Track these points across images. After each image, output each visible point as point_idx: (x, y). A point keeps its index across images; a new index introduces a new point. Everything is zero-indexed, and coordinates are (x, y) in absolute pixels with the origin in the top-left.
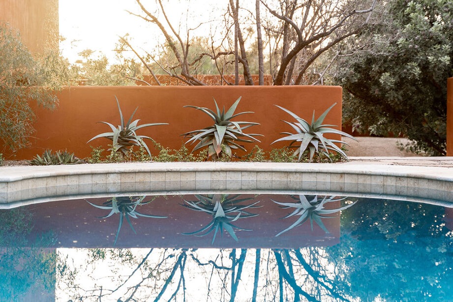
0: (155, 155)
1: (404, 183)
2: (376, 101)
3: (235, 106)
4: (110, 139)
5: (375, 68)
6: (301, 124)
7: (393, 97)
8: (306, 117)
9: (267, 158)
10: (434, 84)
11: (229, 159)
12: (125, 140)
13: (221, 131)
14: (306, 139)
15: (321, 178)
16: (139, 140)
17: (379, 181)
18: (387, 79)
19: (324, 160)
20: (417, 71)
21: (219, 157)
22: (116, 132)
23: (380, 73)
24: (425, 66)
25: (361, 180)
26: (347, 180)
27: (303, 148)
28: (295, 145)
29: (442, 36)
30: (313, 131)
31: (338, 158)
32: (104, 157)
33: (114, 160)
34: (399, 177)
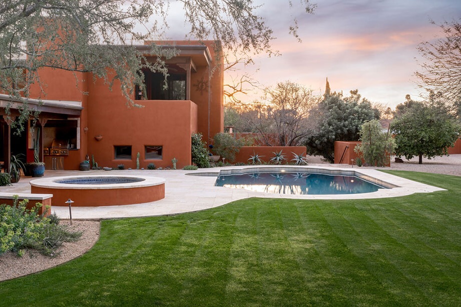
0: (263, 164)
1: (321, 170)
2: (314, 147)
3: (281, 152)
4: (252, 160)
5: (314, 139)
6: (297, 156)
7: (319, 147)
8: (298, 155)
9: (289, 164)
10: (331, 143)
11: (280, 165)
12: (256, 160)
13: (278, 158)
14: (299, 160)
15: (303, 169)
16: (259, 160)
17: (315, 170)
18: (317, 142)
19: (303, 165)
20: (326, 140)
21: (277, 164)
22: (253, 158)
23: (316, 140)
24: (328, 138)
25: (312, 170)
26: (309, 170)
27: (298, 162)
28: (296, 161)
29: (333, 130)
30: (300, 158)
31: (306, 164)
32: (251, 164)
33: (254, 165)
34: (320, 169)
